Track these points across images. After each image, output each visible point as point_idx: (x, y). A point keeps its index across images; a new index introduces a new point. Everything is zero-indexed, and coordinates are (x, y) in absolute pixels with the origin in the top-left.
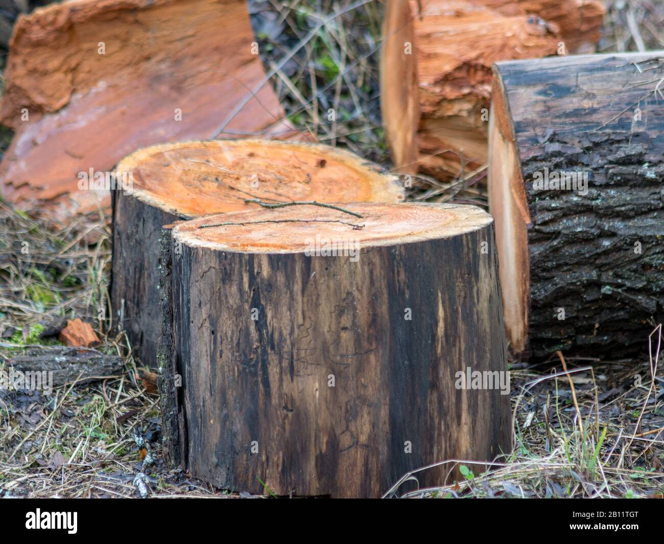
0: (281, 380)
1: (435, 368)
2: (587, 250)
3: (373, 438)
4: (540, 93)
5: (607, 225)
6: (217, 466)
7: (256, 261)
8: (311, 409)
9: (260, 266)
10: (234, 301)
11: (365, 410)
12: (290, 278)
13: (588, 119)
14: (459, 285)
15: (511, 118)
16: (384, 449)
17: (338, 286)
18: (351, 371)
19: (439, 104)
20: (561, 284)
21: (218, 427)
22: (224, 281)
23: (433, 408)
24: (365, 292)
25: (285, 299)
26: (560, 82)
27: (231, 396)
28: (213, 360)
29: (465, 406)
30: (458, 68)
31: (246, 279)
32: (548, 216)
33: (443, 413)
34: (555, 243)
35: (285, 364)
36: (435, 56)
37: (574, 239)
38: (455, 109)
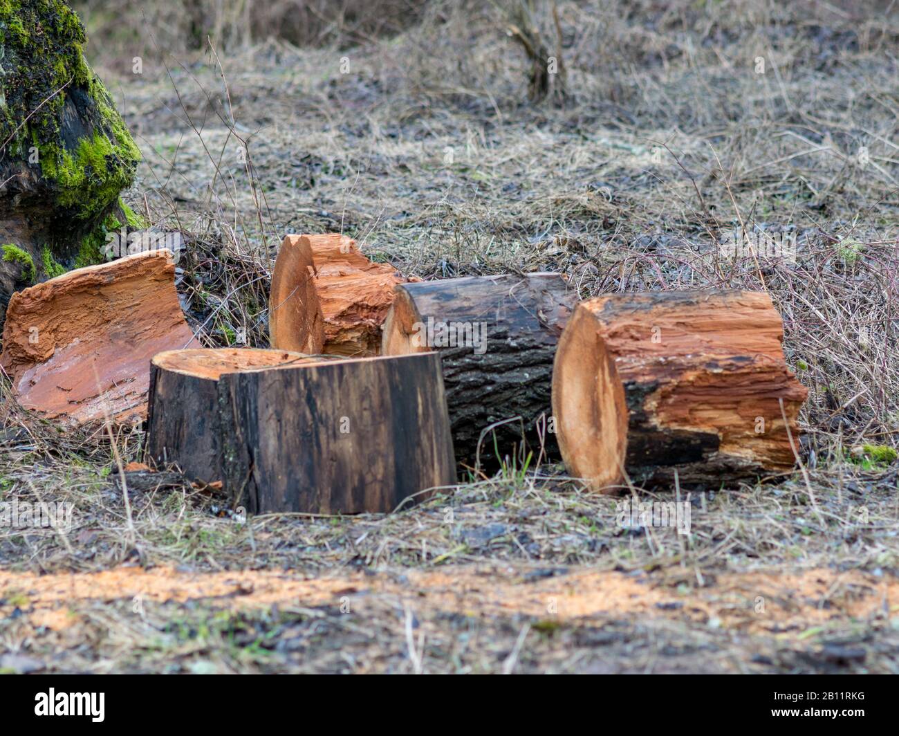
0: (328, 443)
1: (419, 433)
2: (477, 393)
3: (385, 476)
4: (435, 298)
5: (489, 377)
6: (286, 503)
7: (308, 372)
8: (348, 459)
9: (311, 373)
10: (294, 398)
11: (380, 459)
12: (331, 379)
13: (468, 313)
14: (428, 384)
15: (418, 314)
16: (392, 484)
17: (360, 383)
18: (370, 435)
19: (338, 333)
20: (463, 415)
21: (285, 480)
22: (286, 387)
23: (418, 458)
24: (376, 386)
25: (328, 393)
26: (446, 292)
27: (294, 458)
28: (279, 437)
29: (436, 459)
30: (351, 308)
31: (302, 383)
32: (451, 372)
33: (424, 462)
34: (457, 388)
35: (330, 432)
36: (333, 301)
37: (469, 386)
38: (349, 336)
